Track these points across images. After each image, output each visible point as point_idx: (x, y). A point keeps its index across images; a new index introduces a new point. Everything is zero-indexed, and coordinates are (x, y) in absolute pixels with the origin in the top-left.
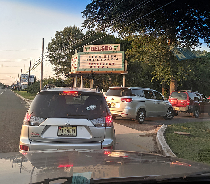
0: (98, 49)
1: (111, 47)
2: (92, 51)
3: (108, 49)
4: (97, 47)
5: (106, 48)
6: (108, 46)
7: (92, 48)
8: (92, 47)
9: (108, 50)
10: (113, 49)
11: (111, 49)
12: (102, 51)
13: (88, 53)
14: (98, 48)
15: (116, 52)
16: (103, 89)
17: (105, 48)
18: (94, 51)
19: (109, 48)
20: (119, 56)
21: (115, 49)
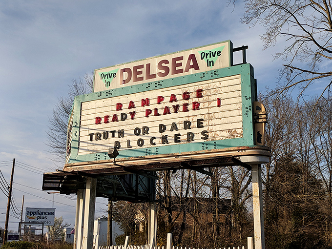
0: (144, 75)
1: (192, 57)
2: (124, 85)
3: (184, 67)
4: (142, 67)
5: (175, 65)
6: (181, 58)
7: (126, 74)
8: (124, 70)
9: (181, 71)
10: (202, 63)
11: (192, 67)
12: (158, 78)
13: (109, 94)
14: (144, 70)
15: (215, 74)
16: (169, 235)
17: (170, 66)
18: (131, 83)
19: (184, 62)
20: (227, 89)
21: (210, 63)
